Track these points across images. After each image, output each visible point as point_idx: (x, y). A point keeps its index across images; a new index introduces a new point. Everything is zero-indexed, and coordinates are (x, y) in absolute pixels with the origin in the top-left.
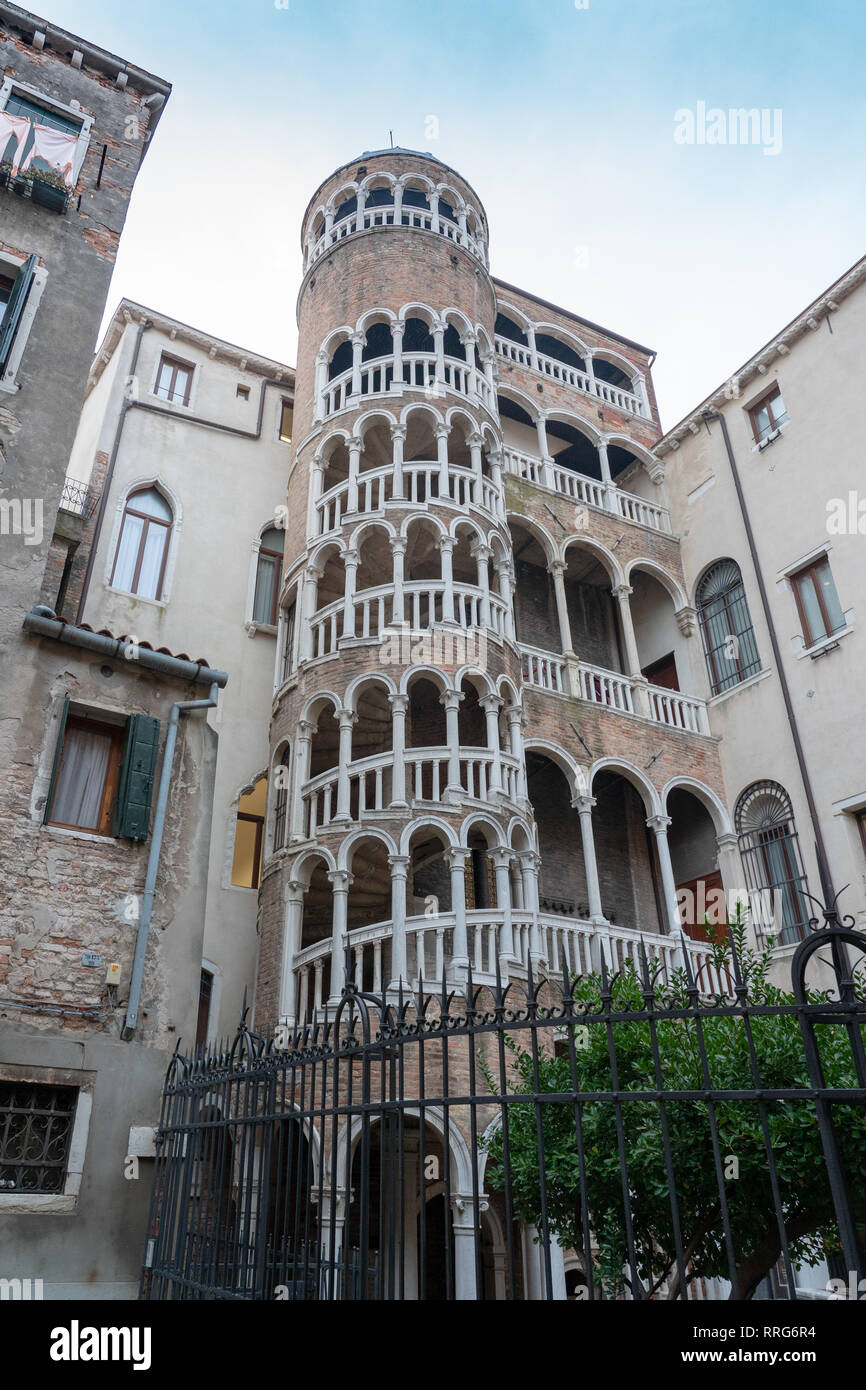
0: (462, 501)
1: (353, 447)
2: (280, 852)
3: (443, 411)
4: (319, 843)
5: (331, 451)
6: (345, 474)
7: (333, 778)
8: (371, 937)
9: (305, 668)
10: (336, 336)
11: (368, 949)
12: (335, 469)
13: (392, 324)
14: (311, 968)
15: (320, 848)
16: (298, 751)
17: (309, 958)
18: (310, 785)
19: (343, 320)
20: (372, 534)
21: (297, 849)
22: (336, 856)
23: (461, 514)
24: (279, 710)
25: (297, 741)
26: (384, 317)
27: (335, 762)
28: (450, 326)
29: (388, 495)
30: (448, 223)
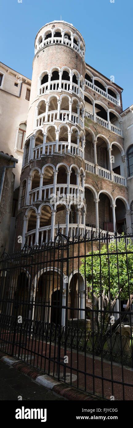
0: (74, 122)
1: (47, 104)
2: (23, 208)
3: (71, 97)
4: (33, 206)
5: (41, 104)
6: (45, 111)
7: (38, 190)
8: (46, 229)
9: (31, 161)
10: (44, 73)
11: (45, 232)
12: (42, 109)
13: (59, 71)
14: (30, 236)
15: (34, 207)
16: (29, 183)
17: (30, 234)
18: (31, 191)
19: (46, 68)
20: (51, 128)
21: (28, 207)
22: (38, 209)
23: (74, 125)
24: (23, 172)
25: (29, 180)
26: (57, 69)
27: (39, 186)
28: (74, 74)
29: (56, 118)
30: (76, 46)
